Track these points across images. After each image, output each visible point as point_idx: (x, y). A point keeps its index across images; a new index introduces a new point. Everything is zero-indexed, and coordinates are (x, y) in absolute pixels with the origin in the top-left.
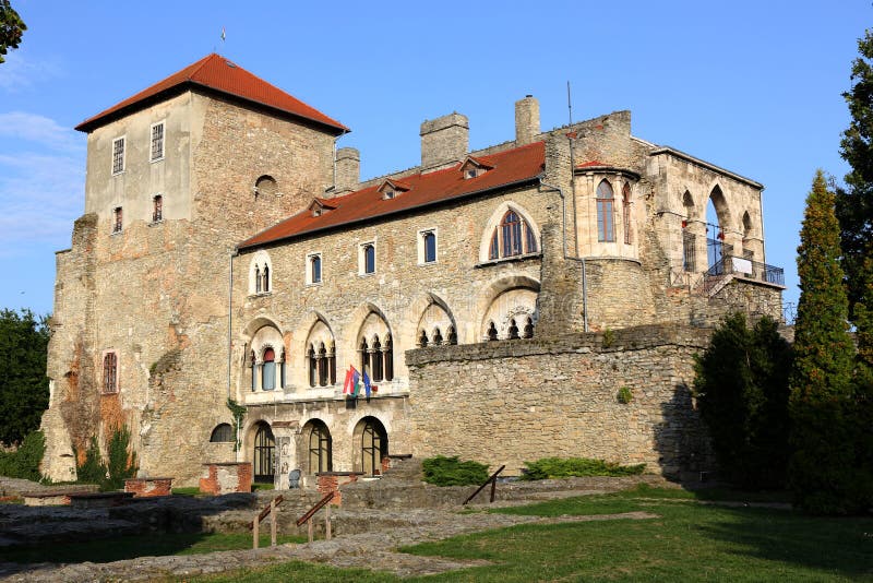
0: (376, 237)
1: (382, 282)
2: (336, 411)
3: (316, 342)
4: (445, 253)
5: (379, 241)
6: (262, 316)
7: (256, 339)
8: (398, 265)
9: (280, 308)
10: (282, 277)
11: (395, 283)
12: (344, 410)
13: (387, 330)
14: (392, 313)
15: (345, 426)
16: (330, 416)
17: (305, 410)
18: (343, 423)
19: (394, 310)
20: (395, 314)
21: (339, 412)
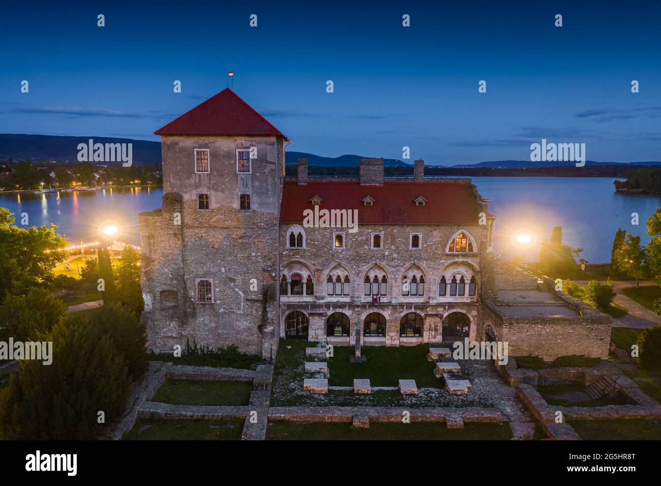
0: (383, 232)
1: (386, 253)
2: (354, 309)
3: (334, 275)
4: (425, 245)
5: (384, 234)
6: (297, 259)
7: (286, 269)
8: (397, 247)
9: (313, 257)
10: (314, 241)
11: (395, 255)
12: (360, 309)
13: (384, 274)
14: (393, 269)
15: (359, 316)
16: (350, 311)
17: (331, 308)
18: (358, 315)
19: (393, 267)
20: (394, 269)
21: (356, 309)
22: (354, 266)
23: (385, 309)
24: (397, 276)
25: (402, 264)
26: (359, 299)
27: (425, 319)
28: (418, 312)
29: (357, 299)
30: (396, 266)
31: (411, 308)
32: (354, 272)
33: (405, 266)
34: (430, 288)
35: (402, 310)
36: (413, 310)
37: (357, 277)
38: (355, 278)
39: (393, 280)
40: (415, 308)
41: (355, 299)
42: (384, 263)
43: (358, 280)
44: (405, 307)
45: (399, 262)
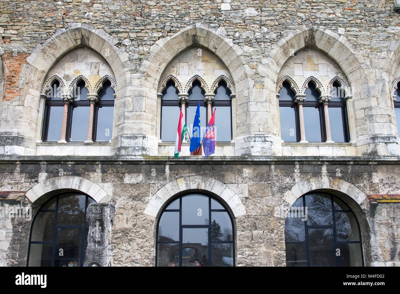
12: (141, 178)
13: (221, 73)
14: (247, 48)
15: (139, 204)
16: (106, 185)
17: (43, 176)
18: (134, 198)
19: (249, 42)
20: (251, 49)
21: (128, 179)
22: (127, 42)
23: (230, 177)
24: (261, 69)
25: (274, 36)
26: (139, 142)
27: (373, 215)
28: (344, 188)
29: (132, 143)
30: (258, 41)
31: (317, 174)
32: (124, 57)
33: (283, 41)
34: (371, 108)
35: (288, 180)
36: (325, 183)
37: (136, 71)
38: (128, 75)
39: (251, 83)
40: (332, 174)
41: (126, 142)
42: (220, 32)
43: (136, 82)
44: (297, 171)
45: (265, 29)
